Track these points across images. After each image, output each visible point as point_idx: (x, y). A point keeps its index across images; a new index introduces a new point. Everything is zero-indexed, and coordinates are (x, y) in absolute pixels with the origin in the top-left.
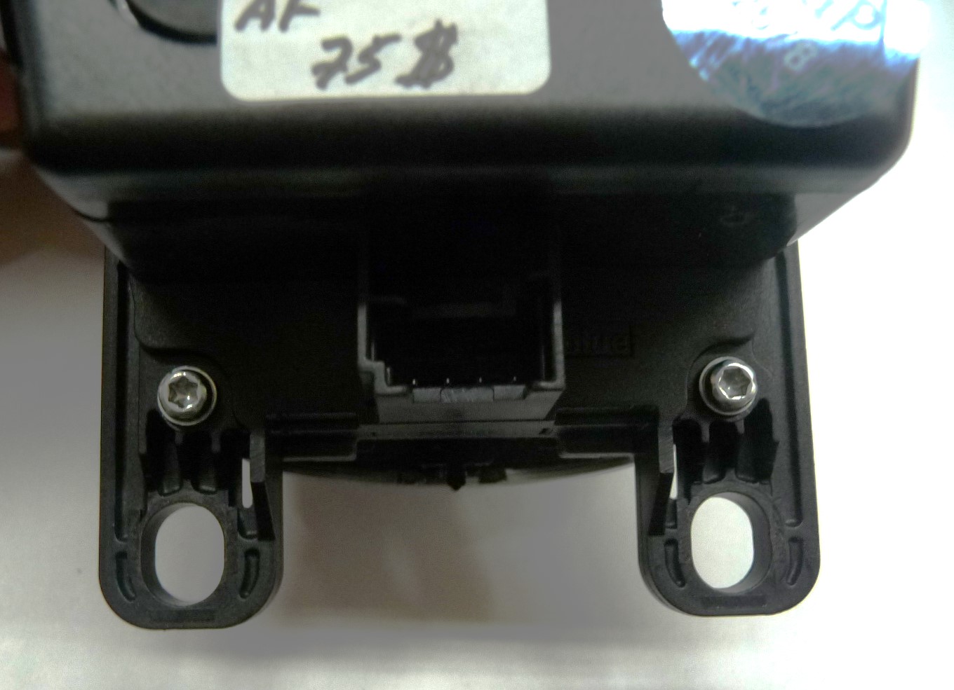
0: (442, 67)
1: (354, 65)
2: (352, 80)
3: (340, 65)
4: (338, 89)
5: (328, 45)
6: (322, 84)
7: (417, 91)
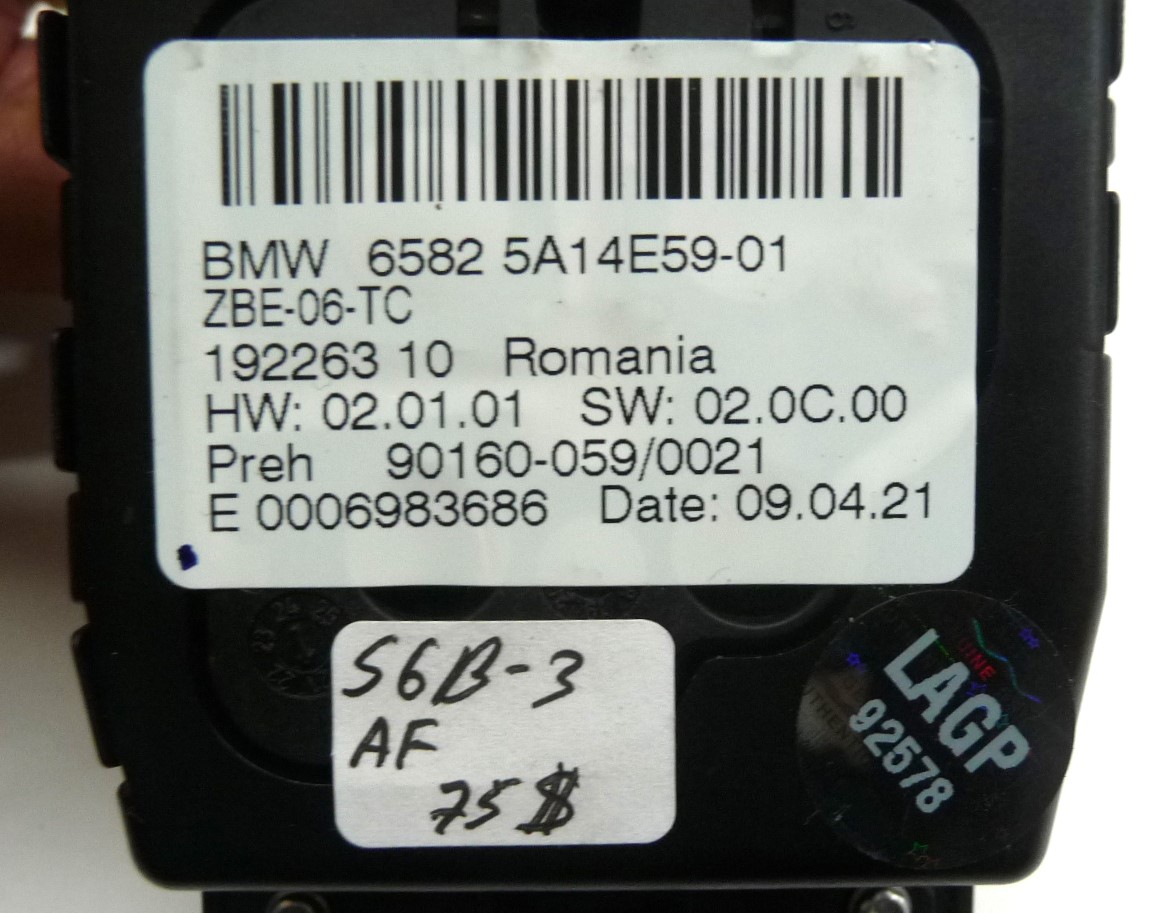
0: (563, 813)
1: (473, 811)
2: (470, 826)
3: (458, 810)
4: (457, 836)
5: (447, 788)
6: (440, 830)
7: (537, 839)
